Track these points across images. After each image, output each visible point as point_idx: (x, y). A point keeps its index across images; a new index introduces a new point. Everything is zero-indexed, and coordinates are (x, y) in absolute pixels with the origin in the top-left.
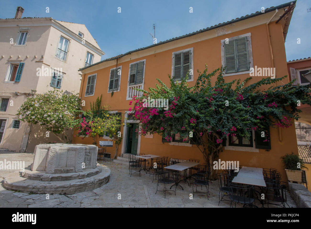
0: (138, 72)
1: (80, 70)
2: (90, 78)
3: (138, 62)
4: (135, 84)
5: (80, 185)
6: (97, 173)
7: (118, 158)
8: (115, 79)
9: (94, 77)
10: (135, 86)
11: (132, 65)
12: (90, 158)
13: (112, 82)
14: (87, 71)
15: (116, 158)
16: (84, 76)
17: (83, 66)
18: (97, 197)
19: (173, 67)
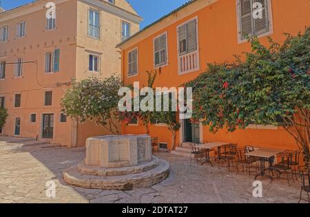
0: (189, 36)
1: (118, 46)
2: (130, 54)
3: (188, 21)
4: (187, 53)
5: (137, 180)
6: (153, 167)
7: (177, 148)
8: (160, 50)
9: (135, 52)
10: (188, 55)
11: (179, 28)
12: (144, 150)
13: (157, 55)
14: (126, 46)
15: (174, 149)
16: (124, 52)
17: (119, 41)
18: (158, 194)
19: (238, 19)
